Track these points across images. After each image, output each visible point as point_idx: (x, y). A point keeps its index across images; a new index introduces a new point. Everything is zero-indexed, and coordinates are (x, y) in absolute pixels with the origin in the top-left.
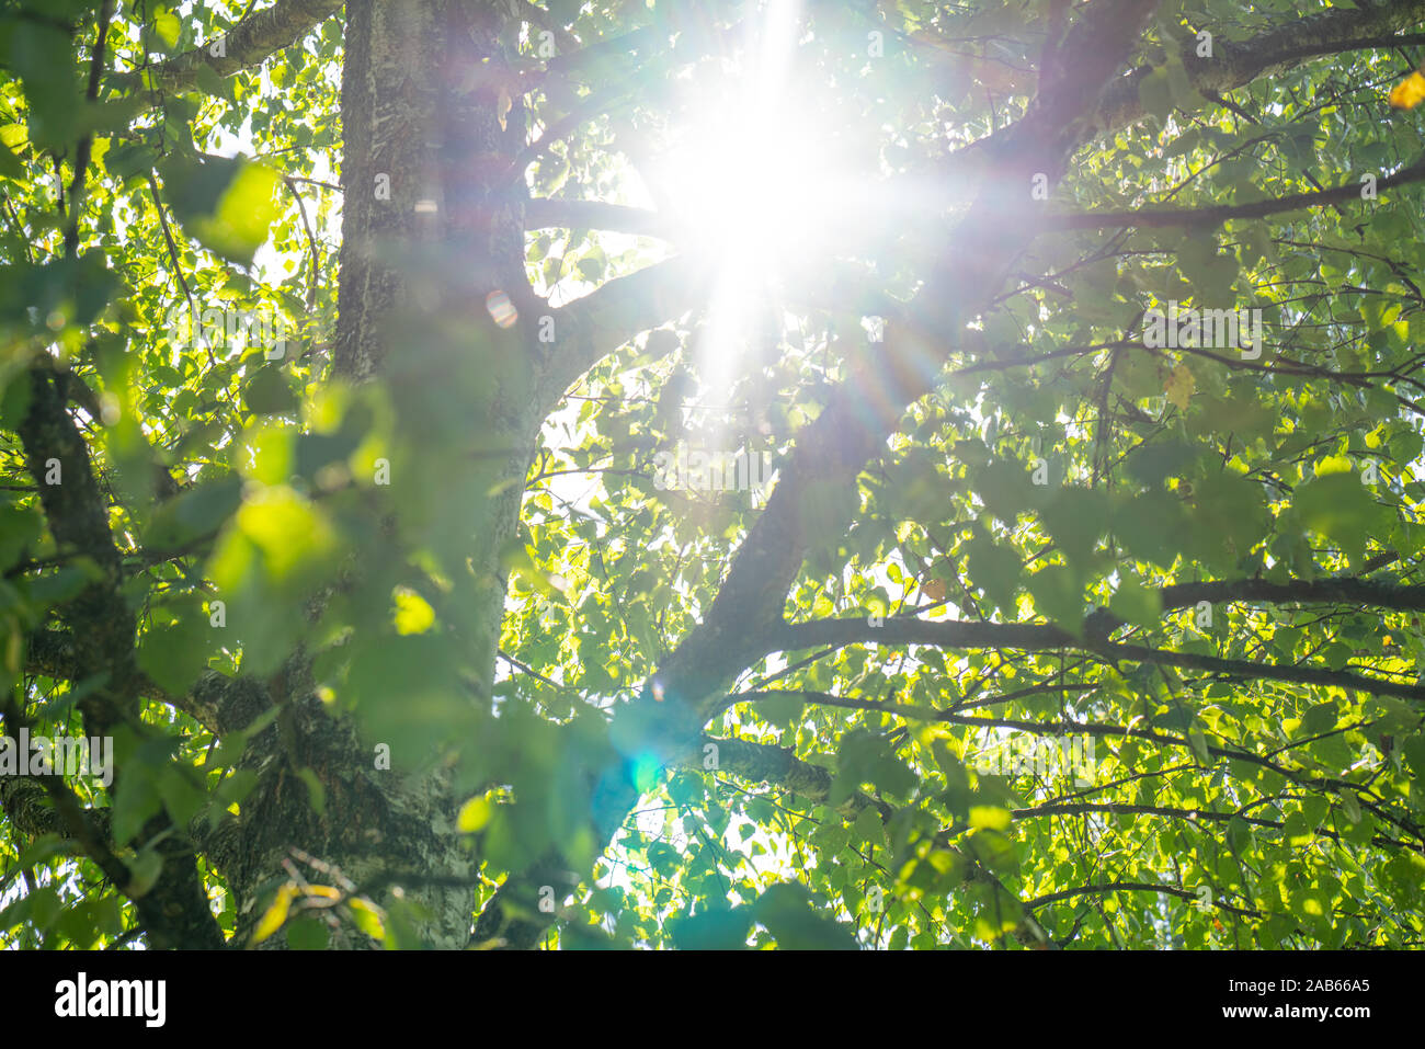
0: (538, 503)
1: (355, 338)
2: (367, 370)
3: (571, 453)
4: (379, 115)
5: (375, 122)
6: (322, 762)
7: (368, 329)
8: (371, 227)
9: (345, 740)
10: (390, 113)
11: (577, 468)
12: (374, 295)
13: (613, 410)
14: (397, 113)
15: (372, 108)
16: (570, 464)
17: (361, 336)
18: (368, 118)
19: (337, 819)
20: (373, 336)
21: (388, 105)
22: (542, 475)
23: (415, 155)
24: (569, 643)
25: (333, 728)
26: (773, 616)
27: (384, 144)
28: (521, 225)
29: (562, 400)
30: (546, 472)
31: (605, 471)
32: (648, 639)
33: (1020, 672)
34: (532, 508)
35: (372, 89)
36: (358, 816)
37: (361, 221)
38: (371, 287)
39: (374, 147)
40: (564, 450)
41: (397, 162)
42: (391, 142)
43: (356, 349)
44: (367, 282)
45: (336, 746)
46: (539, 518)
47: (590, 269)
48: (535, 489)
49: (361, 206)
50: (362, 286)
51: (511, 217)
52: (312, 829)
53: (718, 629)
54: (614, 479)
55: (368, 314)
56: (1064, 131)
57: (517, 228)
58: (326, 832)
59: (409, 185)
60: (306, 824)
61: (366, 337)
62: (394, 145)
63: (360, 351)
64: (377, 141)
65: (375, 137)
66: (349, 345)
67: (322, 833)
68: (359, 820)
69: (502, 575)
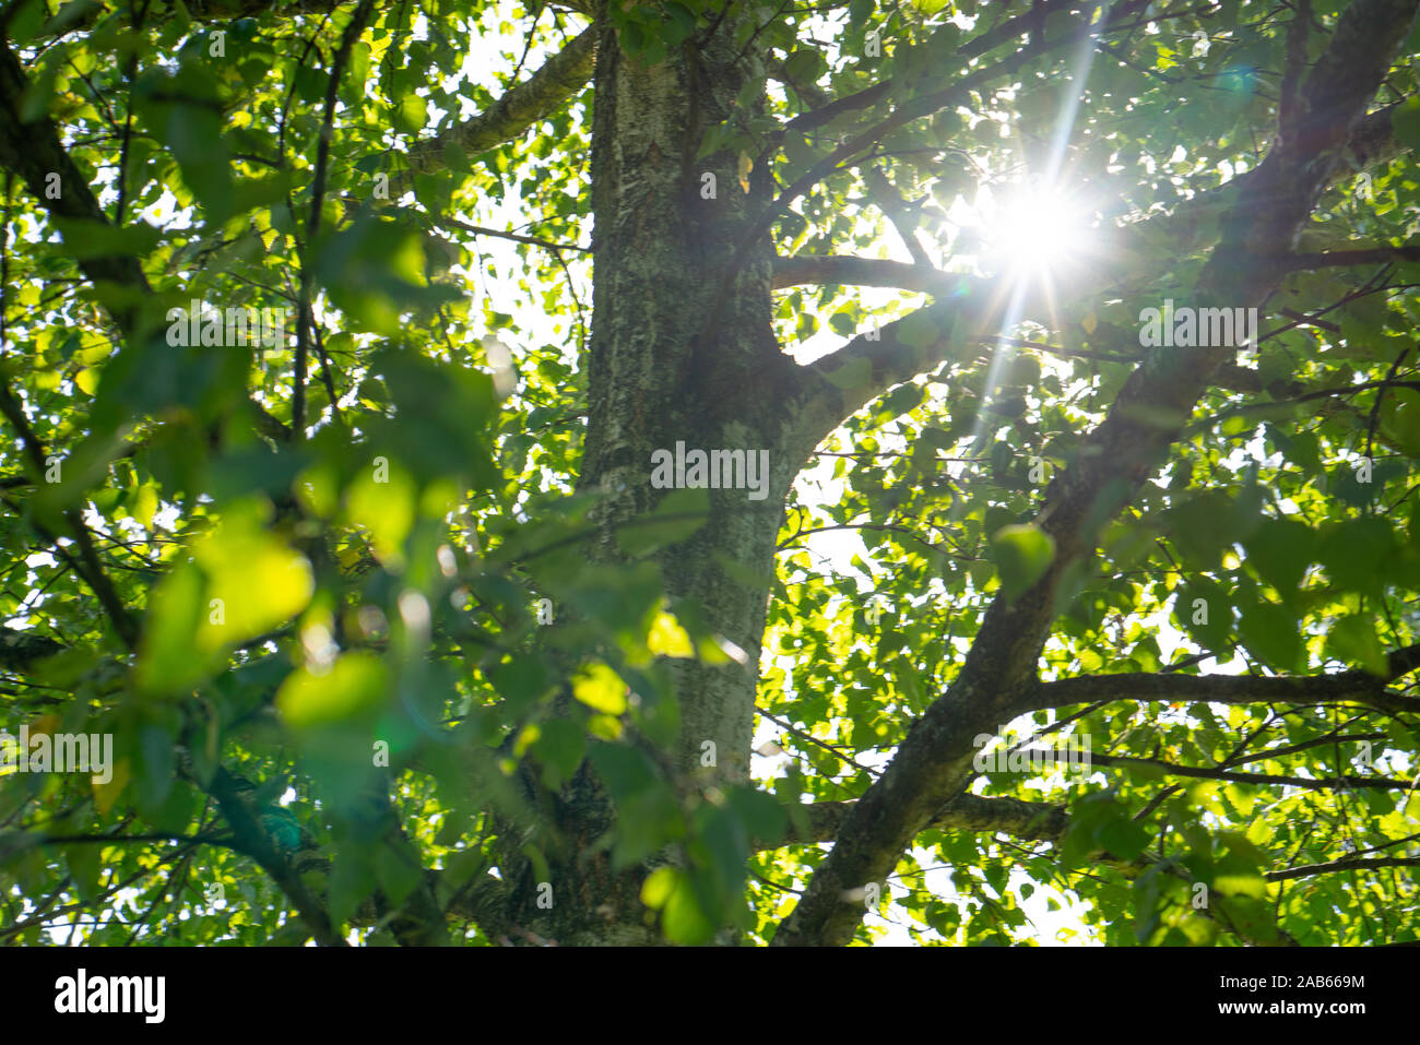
0: (797, 562)
1: (604, 403)
2: (616, 436)
3: (830, 510)
4: (626, 182)
5: (622, 189)
6: (582, 831)
7: (617, 395)
8: (619, 292)
9: (603, 809)
10: (635, 180)
11: (836, 524)
12: (621, 361)
13: (867, 465)
14: (642, 178)
15: (618, 175)
16: (829, 520)
17: (610, 402)
18: (614, 186)
19: (598, 889)
20: (622, 402)
21: (634, 172)
22: (800, 533)
23: (661, 220)
24: (839, 699)
25: (592, 797)
26: (1026, 674)
27: (630, 210)
28: (767, 284)
29: (813, 458)
30: (804, 529)
31: (864, 526)
32: (917, 695)
33: (1308, 722)
34: (792, 567)
35: (619, 157)
36: (618, 885)
37: (610, 288)
38: (620, 353)
39: (622, 213)
40: (822, 506)
41: (643, 228)
42: (636, 209)
43: (605, 415)
44: (615, 349)
45: (594, 815)
46: (799, 576)
47: (843, 323)
48: (796, 547)
49: (609, 273)
50: (610, 352)
51: (757, 277)
52: (574, 900)
53: (970, 690)
54: (872, 535)
55: (616, 380)
56: (1310, 166)
57: (764, 287)
58: (588, 902)
59: (655, 250)
60: (568, 894)
61: (615, 404)
62: (640, 211)
63: (609, 418)
64: (624, 208)
65: (622, 204)
66: (599, 411)
67: (583, 903)
68: (619, 890)
69: (756, 637)
